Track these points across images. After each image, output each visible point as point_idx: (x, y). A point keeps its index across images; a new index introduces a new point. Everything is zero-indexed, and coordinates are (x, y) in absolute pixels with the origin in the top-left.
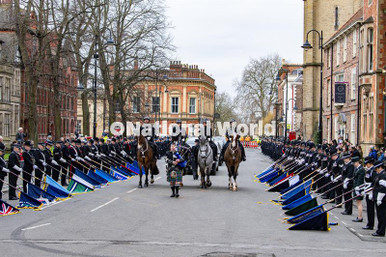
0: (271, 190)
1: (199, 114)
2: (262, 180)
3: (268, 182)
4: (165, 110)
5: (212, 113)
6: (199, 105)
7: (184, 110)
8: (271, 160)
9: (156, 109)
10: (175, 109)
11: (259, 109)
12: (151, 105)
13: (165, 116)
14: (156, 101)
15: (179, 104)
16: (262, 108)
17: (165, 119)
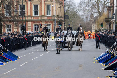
0: (106, 69)
1: (54, 16)
2: (99, 62)
3: (104, 63)
4: (29, 14)
5: (63, 15)
6: (53, 10)
7: (43, 14)
8: (106, 47)
9: (23, 13)
10: (36, 13)
11: (96, 11)
12: (19, 10)
13: (29, 19)
14: (23, 7)
15: (39, 10)
16: (98, 10)
17: (29, 21)
